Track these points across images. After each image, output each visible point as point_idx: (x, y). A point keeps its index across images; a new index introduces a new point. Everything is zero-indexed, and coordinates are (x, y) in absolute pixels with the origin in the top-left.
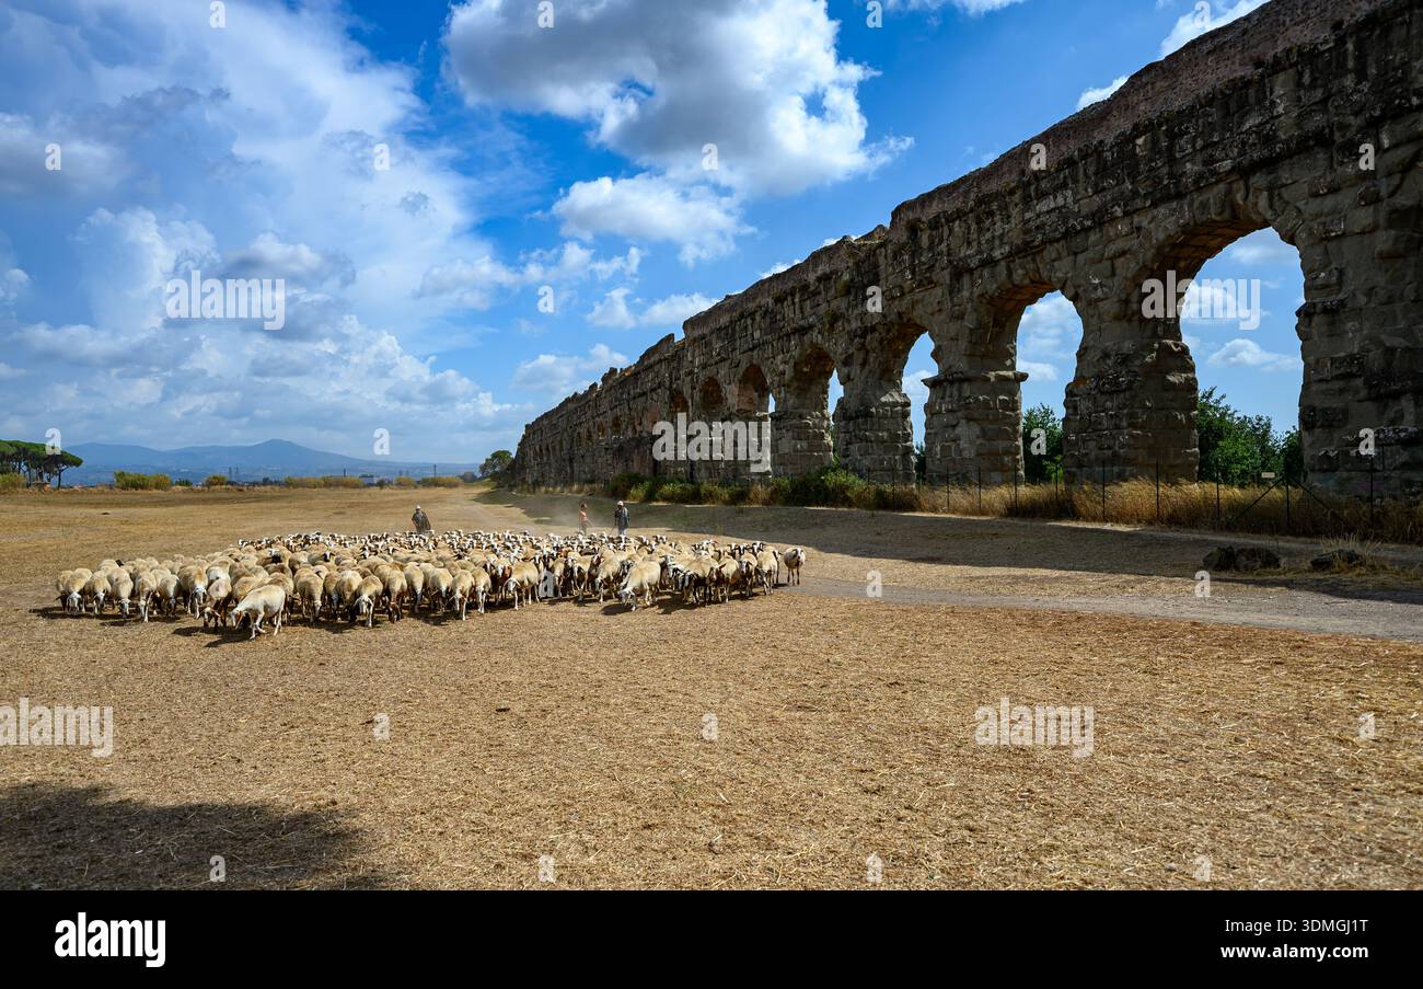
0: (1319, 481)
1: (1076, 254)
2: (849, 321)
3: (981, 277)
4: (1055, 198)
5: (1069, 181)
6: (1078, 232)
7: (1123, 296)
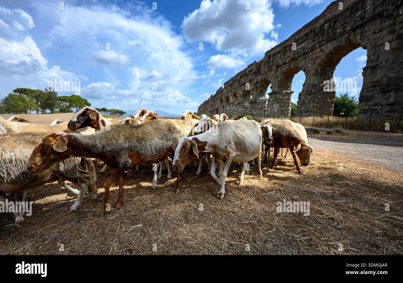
0: (361, 116)
1: (306, 59)
2: (254, 81)
3: (283, 67)
4: (302, 44)
5: (306, 40)
6: (307, 53)
7: (316, 69)
